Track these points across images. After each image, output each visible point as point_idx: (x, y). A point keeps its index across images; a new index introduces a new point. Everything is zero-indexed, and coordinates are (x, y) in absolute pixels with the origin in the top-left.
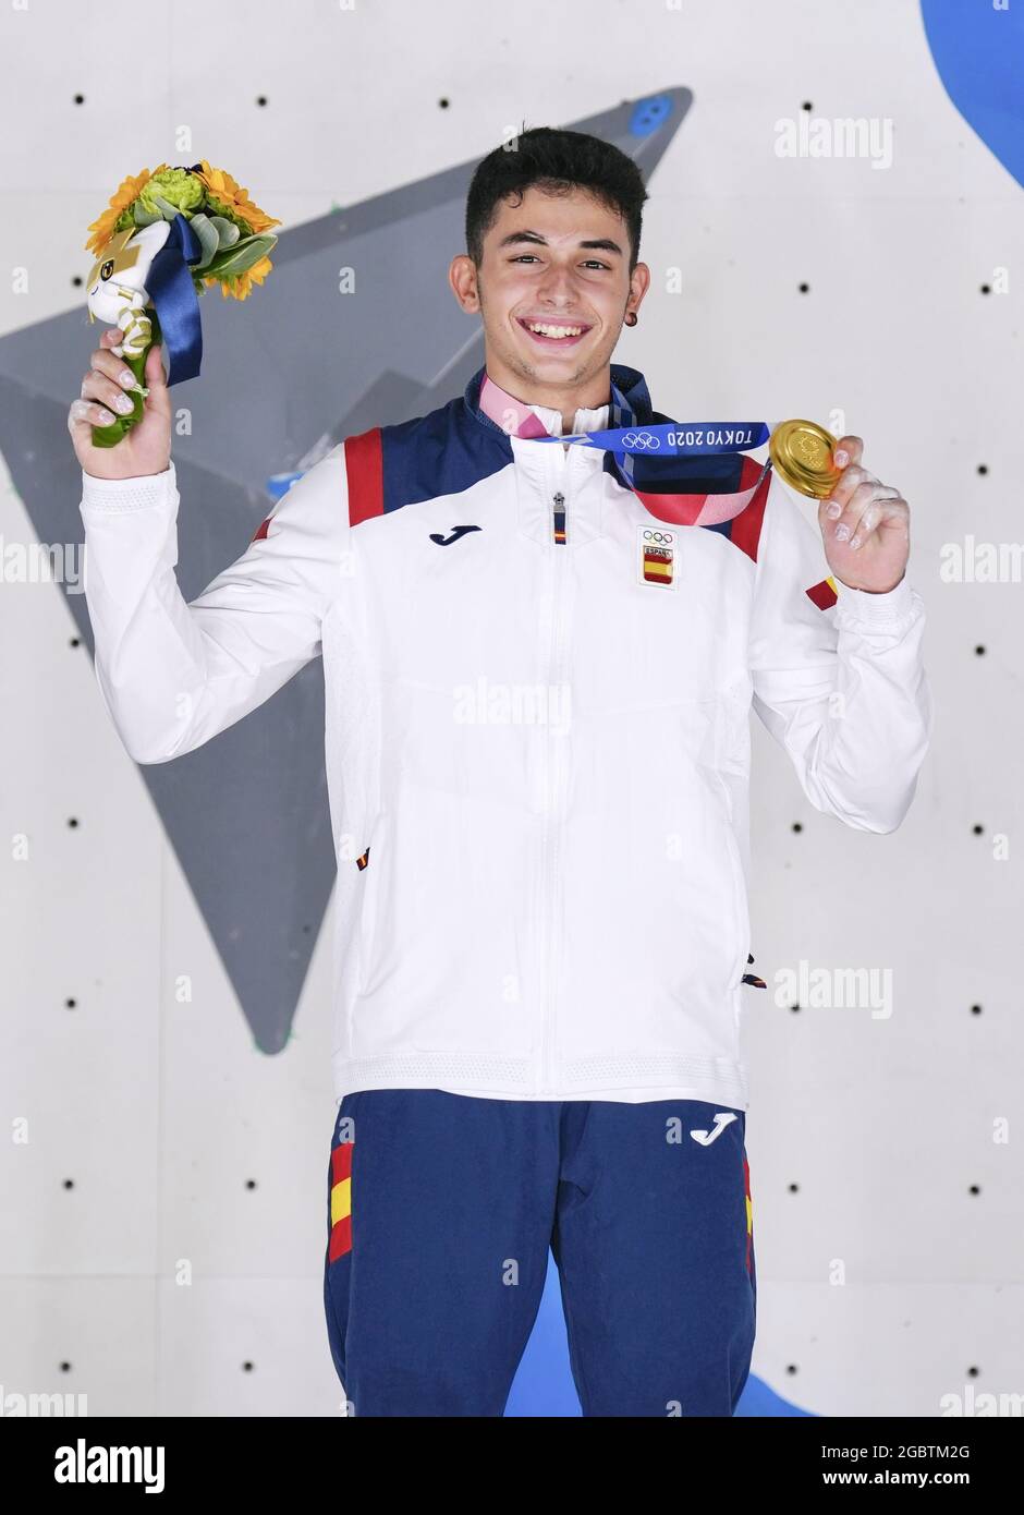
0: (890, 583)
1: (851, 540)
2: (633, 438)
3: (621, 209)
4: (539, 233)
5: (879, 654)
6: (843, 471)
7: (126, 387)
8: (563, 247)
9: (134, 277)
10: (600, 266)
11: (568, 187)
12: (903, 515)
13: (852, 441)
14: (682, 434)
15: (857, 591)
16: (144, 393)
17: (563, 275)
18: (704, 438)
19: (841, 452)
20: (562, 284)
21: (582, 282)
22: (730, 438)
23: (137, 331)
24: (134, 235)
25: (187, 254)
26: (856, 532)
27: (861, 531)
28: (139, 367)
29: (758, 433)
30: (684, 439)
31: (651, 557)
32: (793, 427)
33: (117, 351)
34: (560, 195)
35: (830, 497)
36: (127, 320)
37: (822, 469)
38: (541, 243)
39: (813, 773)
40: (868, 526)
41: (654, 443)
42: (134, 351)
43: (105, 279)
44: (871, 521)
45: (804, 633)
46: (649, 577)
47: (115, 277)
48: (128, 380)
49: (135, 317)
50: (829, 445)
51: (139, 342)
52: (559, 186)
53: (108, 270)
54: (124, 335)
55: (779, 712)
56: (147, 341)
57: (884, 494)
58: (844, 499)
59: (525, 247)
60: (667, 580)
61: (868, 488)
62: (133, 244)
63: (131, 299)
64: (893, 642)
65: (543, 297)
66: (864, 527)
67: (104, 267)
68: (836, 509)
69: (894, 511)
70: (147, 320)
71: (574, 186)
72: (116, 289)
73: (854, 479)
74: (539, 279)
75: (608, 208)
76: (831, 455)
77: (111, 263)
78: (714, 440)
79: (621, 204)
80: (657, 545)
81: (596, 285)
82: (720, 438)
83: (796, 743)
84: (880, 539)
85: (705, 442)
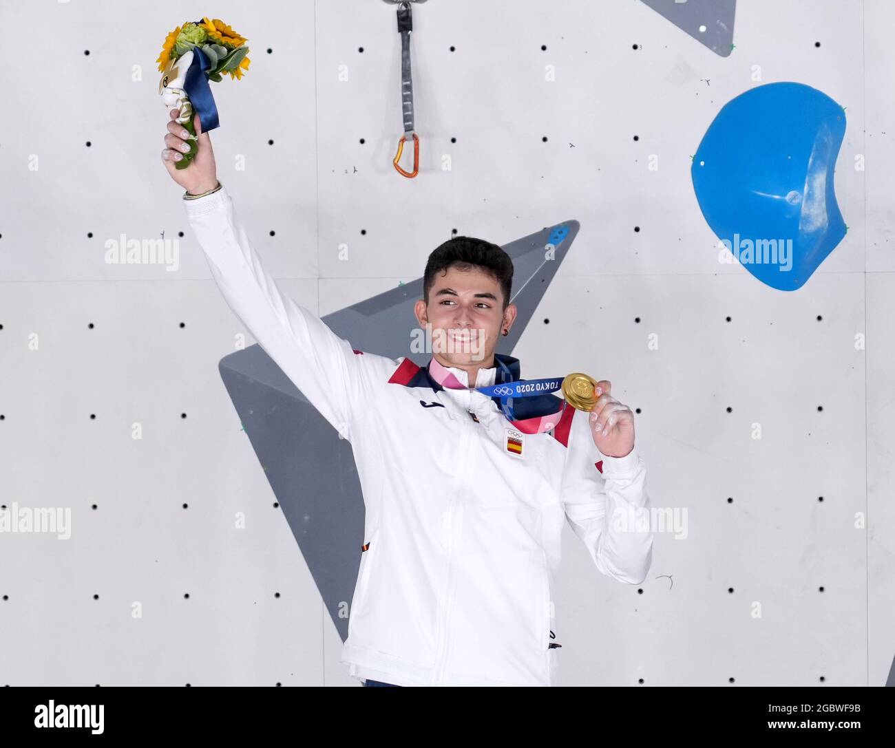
0: (625, 452)
1: (602, 431)
2: (499, 390)
3: (498, 278)
4: (454, 289)
5: (623, 489)
6: (599, 397)
7: (185, 139)
8: (466, 296)
9: (179, 82)
10: (484, 306)
11: (469, 267)
12: (630, 418)
13: (605, 383)
14: (524, 386)
15: (610, 457)
16: (195, 139)
17: (465, 311)
18: (535, 387)
19: (598, 388)
20: (464, 315)
21: (476, 314)
22: (548, 386)
23: (185, 109)
24: (176, 61)
25: (203, 66)
26: (605, 427)
27: (607, 426)
28: (190, 127)
29: (559, 382)
30: (525, 388)
31: (511, 441)
32: (573, 377)
33: (178, 121)
34: (465, 271)
35: (592, 410)
36: (180, 104)
37: (590, 396)
38: (455, 295)
39: (599, 555)
40: (611, 424)
41: (509, 392)
42: (185, 120)
43: (165, 87)
44: (612, 422)
45: (590, 484)
46: (510, 449)
47: (170, 85)
48: (185, 134)
49: (183, 102)
50: (594, 386)
51: (185, 115)
52: (465, 267)
53: (166, 82)
54: (179, 113)
55: (581, 526)
56: (190, 114)
57: (620, 408)
58: (599, 411)
59: (446, 297)
60: (519, 452)
61: (611, 405)
62: (176, 66)
63: (179, 94)
64: (628, 482)
65: (456, 322)
66: (609, 424)
67: (165, 81)
68: (595, 416)
69: (624, 416)
70: (188, 103)
71: (472, 266)
72: (171, 91)
73: (604, 401)
74: (453, 313)
75: (490, 277)
76: (594, 391)
77: (167, 78)
78: (540, 388)
79: (497, 275)
80: (515, 437)
81: (483, 317)
82: (543, 387)
83: (590, 540)
84: (619, 430)
85: (536, 389)
